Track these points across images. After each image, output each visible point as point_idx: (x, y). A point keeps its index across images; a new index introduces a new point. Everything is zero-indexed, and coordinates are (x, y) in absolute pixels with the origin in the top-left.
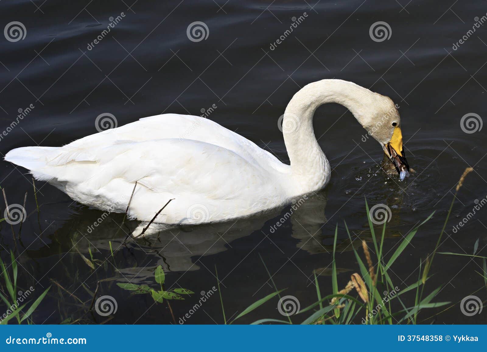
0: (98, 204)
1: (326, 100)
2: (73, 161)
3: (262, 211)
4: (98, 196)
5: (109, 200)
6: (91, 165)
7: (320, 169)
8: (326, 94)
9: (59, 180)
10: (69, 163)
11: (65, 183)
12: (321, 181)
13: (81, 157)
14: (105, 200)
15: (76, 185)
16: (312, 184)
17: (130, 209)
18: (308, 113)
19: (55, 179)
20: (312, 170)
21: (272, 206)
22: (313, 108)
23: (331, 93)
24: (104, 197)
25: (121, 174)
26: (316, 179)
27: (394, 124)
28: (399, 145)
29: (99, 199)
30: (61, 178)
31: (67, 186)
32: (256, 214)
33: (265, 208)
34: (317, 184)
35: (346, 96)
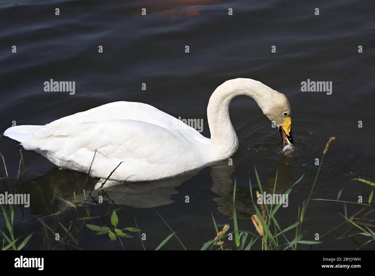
0: (69, 166)
1: (240, 93)
2: (52, 135)
3: (185, 172)
4: (69, 161)
5: (77, 164)
6: (64, 139)
7: (231, 142)
8: (240, 89)
9: (41, 149)
10: (49, 137)
11: (46, 152)
12: (231, 151)
13: (58, 133)
14: (74, 164)
15: (54, 153)
16: (224, 152)
17: (91, 171)
18: (226, 101)
19: (39, 149)
20: (225, 142)
21: (193, 168)
22: (230, 97)
23: (244, 88)
24: (73, 162)
25: (85, 145)
26: (227, 149)
27: (285, 114)
28: (288, 128)
29: (69, 163)
30: (43, 148)
31: (47, 154)
32: (181, 173)
33: (188, 170)
34: (227, 152)
35: (254, 92)
